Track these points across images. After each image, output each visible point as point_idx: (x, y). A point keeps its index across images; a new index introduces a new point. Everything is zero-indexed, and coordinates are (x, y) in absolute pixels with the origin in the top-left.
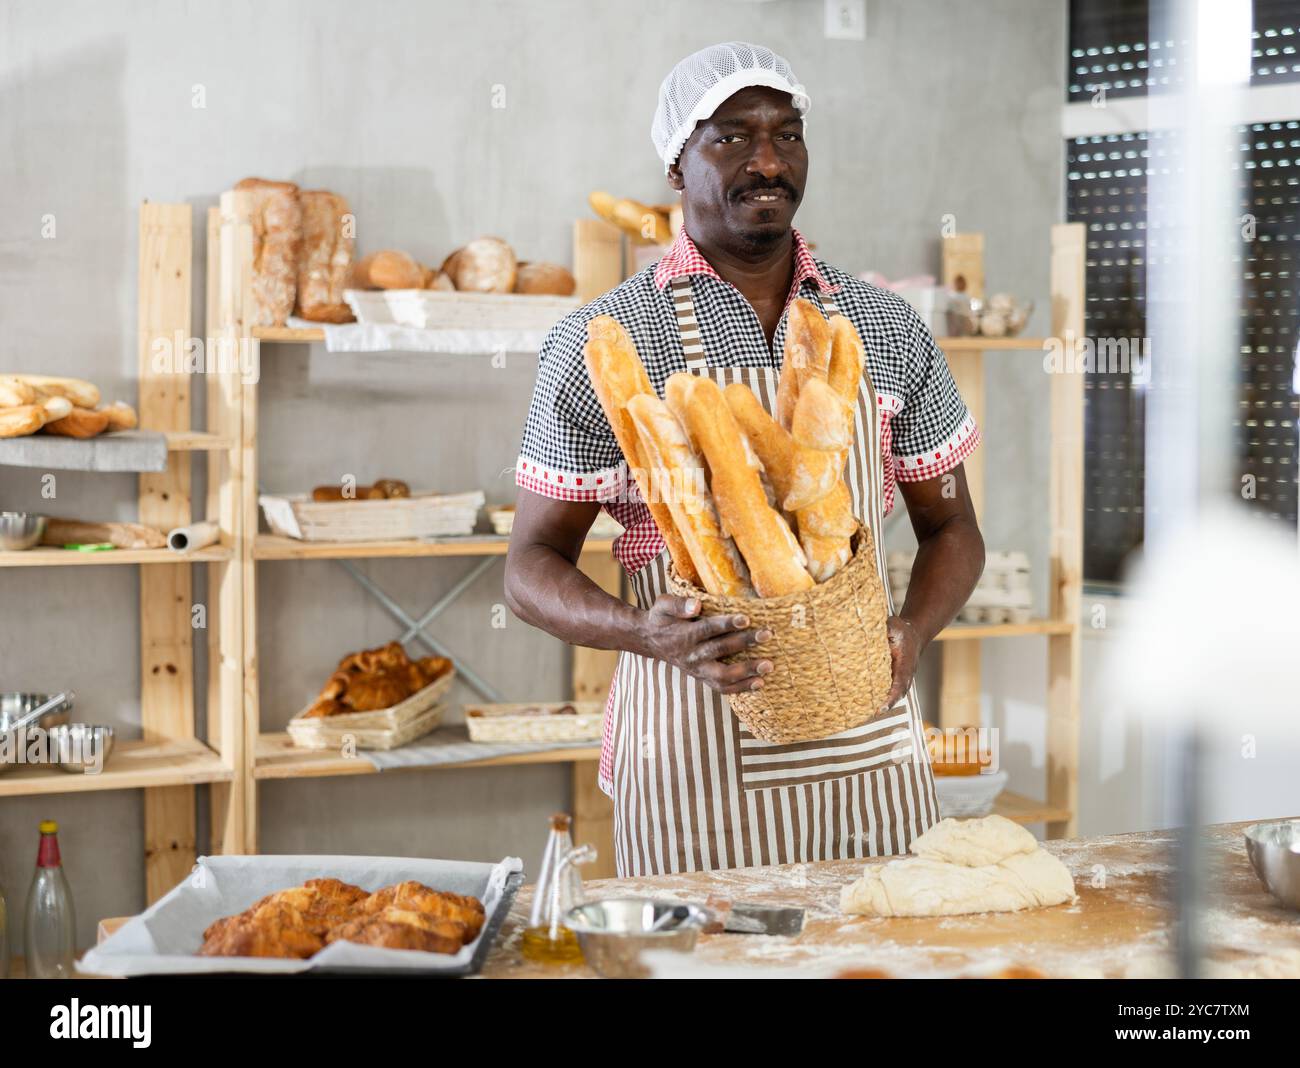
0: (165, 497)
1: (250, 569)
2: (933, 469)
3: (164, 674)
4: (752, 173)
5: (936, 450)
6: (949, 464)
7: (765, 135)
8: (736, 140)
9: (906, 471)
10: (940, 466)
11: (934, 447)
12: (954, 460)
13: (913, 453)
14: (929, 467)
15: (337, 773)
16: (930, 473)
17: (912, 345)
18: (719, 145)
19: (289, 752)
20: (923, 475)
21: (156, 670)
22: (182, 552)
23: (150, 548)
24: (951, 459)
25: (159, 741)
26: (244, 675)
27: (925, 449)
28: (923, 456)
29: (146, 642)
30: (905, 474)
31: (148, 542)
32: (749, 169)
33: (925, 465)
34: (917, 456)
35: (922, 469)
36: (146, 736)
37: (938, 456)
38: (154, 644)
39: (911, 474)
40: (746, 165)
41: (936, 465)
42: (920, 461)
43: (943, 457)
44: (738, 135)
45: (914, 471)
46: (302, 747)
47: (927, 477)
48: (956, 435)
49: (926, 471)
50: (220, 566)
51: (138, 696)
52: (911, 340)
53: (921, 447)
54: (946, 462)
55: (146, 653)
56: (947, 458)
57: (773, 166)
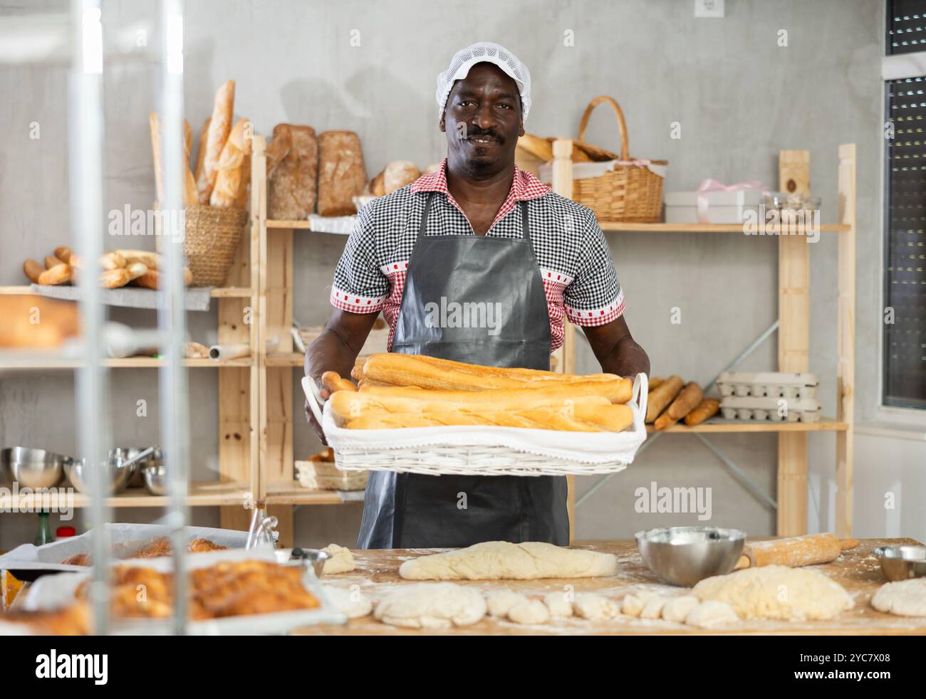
0: (234, 327)
1: (263, 372)
2: (598, 320)
3: (232, 439)
4: (475, 125)
5: (601, 309)
6: (609, 319)
7: (487, 103)
8: (471, 104)
9: (582, 319)
10: (603, 319)
11: (601, 307)
12: (612, 317)
13: (587, 308)
14: (596, 319)
15: (318, 503)
16: (596, 322)
17: (584, 242)
18: (460, 107)
19: (299, 490)
20: (591, 323)
21: (228, 437)
22: (216, 360)
23: (202, 358)
24: (610, 316)
25: (228, 481)
26: (259, 439)
27: (595, 307)
28: (593, 311)
29: (222, 419)
30: (580, 320)
31: (201, 354)
32: (473, 122)
33: (593, 317)
34: (589, 311)
35: (591, 319)
36: (221, 479)
37: (602, 313)
38: (227, 420)
39: (584, 321)
40: (473, 119)
41: (600, 318)
42: (590, 314)
43: (605, 314)
44: (472, 102)
45: (586, 319)
46: (305, 487)
47: (594, 325)
48: (615, 302)
49: (593, 321)
50: (248, 369)
51: (217, 453)
52: (584, 239)
53: (592, 305)
54: (607, 318)
55: (221, 425)
56: (608, 315)
57: (486, 122)
